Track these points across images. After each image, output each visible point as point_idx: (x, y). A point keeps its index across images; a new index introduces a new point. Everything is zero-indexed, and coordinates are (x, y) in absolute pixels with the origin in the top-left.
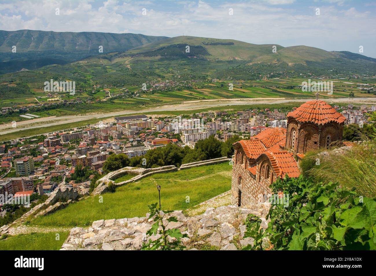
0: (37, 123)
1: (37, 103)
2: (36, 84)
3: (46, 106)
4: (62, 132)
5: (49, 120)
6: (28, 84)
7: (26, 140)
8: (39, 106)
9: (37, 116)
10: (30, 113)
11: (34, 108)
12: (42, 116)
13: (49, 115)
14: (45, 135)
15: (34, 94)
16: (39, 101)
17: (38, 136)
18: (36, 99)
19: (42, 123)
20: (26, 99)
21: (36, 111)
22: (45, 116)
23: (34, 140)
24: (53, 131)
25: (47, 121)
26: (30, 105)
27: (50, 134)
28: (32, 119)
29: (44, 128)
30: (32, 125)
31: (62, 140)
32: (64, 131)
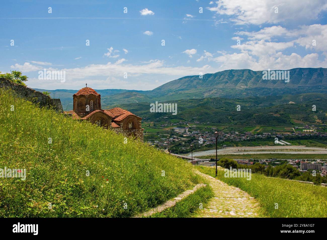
0: (287, 150)
1: (293, 132)
2: (297, 115)
3: (300, 136)
4: (305, 161)
5: (298, 148)
6: (290, 115)
7: (271, 162)
8: (293, 135)
9: (289, 144)
10: (284, 140)
11: (288, 136)
12: (293, 144)
13: (300, 144)
14: (288, 160)
15: (293, 124)
16: (295, 130)
17: (282, 161)
18: (293, 129)
19: (290, 150)
20: (285, 128)
21: (290, 139)
22: (296, 145)
23: (277, 163)
24: (296, 159)
25: (295, 149)
26: (286, 133)
27: (293, 160)
28: (284, 145)
29: (290, 154)
30: (282, 150)
31: (301, 168)
32: (307, 161)
